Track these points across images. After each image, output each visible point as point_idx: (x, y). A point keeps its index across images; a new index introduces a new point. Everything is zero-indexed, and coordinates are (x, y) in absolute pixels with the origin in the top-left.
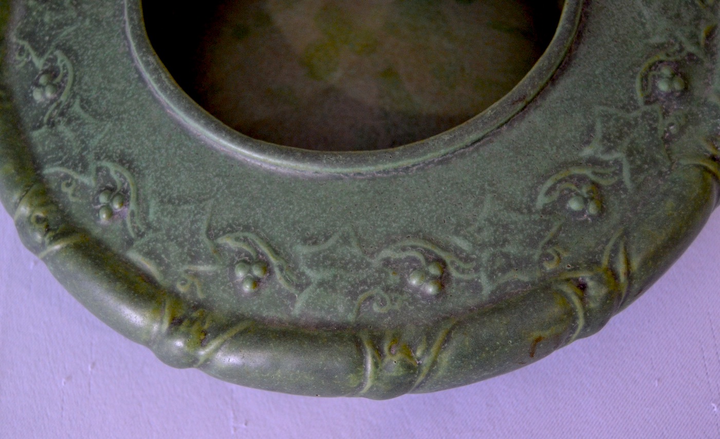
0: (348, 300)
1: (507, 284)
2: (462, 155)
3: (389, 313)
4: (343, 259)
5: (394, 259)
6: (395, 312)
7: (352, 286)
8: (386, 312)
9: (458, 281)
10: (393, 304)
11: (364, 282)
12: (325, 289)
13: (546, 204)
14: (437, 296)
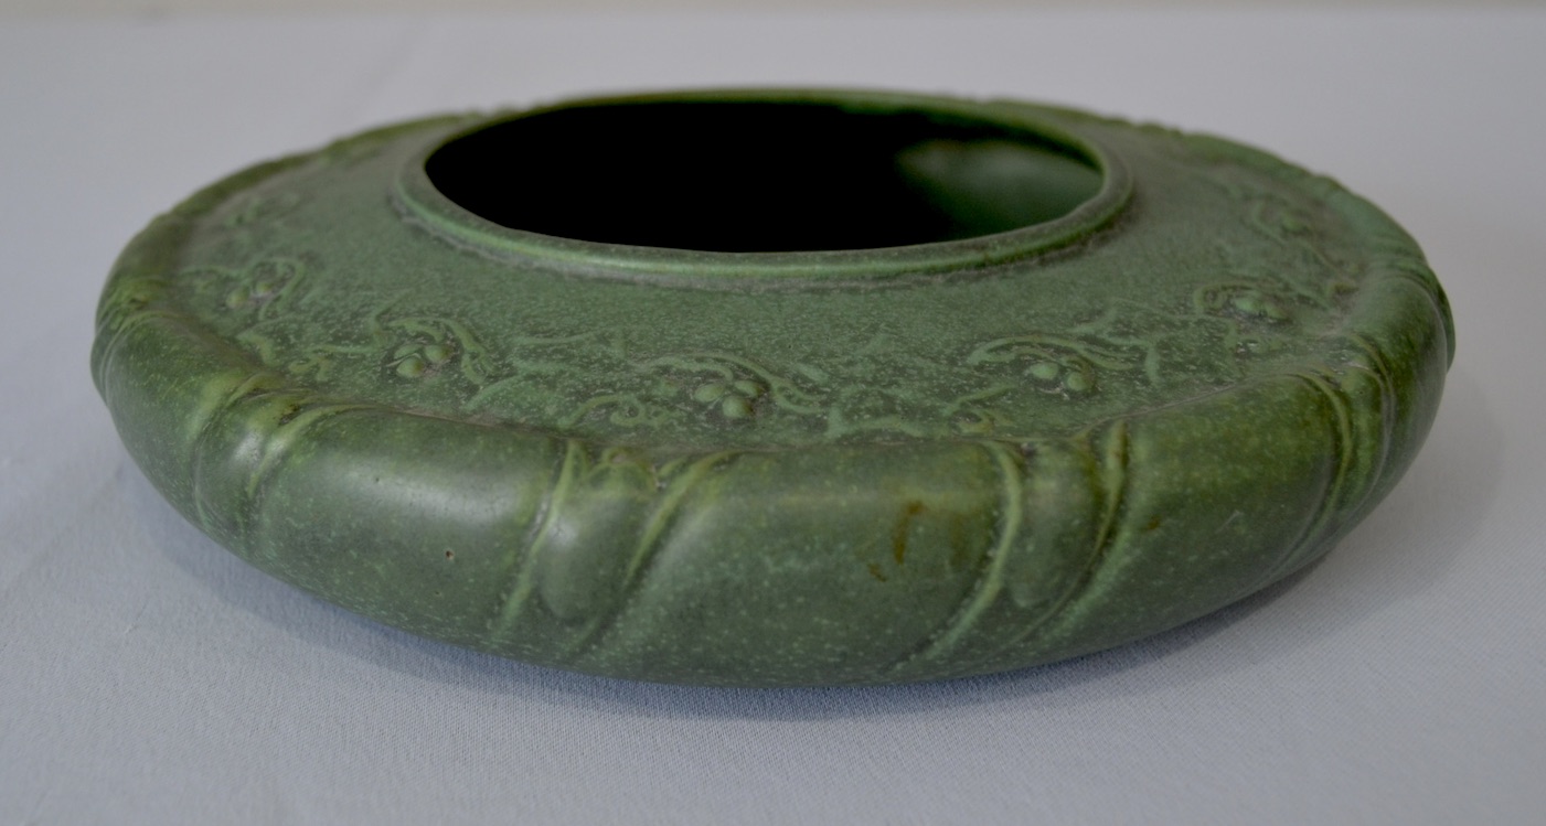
0: (571, 401)
1: (878, 432)
2: (853, 291)
3: (636, 428)
4: (587, 357)
5: (678, 370)
6: (648, 429)
7: (587, 387)
8: (631, 425)
9: (784, 413)
10: (650, 418)
11: (611, 385)
12: (537, 383)
13: (986, 362)
14: (737, 422)
